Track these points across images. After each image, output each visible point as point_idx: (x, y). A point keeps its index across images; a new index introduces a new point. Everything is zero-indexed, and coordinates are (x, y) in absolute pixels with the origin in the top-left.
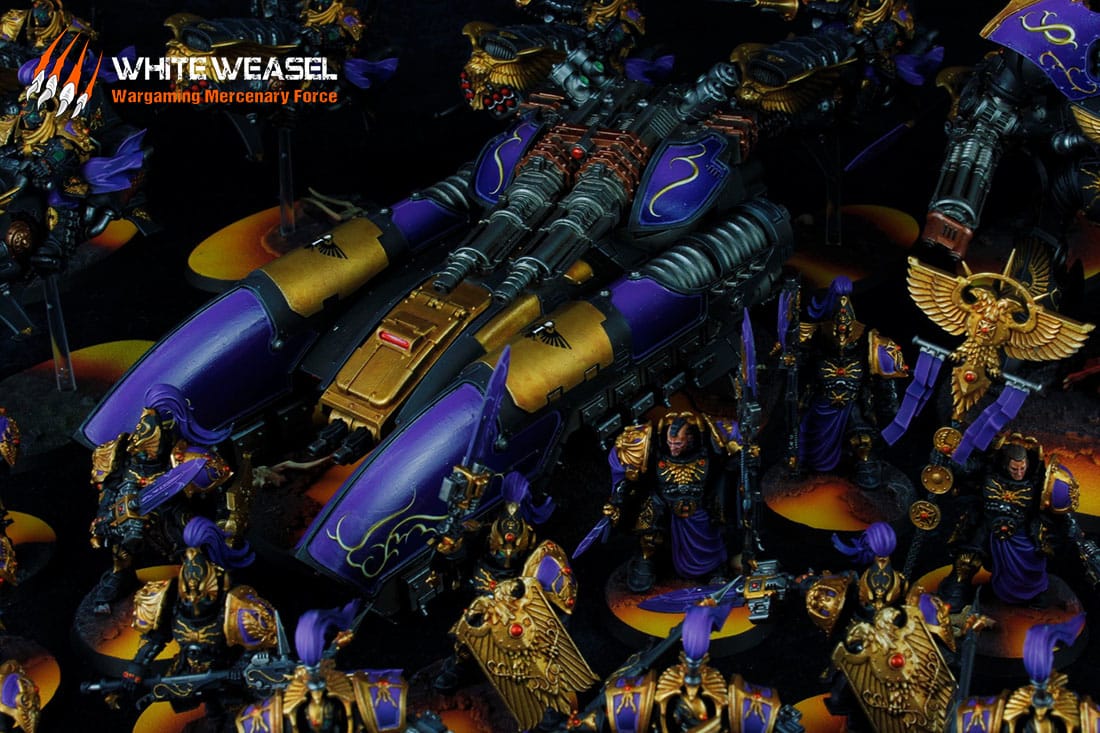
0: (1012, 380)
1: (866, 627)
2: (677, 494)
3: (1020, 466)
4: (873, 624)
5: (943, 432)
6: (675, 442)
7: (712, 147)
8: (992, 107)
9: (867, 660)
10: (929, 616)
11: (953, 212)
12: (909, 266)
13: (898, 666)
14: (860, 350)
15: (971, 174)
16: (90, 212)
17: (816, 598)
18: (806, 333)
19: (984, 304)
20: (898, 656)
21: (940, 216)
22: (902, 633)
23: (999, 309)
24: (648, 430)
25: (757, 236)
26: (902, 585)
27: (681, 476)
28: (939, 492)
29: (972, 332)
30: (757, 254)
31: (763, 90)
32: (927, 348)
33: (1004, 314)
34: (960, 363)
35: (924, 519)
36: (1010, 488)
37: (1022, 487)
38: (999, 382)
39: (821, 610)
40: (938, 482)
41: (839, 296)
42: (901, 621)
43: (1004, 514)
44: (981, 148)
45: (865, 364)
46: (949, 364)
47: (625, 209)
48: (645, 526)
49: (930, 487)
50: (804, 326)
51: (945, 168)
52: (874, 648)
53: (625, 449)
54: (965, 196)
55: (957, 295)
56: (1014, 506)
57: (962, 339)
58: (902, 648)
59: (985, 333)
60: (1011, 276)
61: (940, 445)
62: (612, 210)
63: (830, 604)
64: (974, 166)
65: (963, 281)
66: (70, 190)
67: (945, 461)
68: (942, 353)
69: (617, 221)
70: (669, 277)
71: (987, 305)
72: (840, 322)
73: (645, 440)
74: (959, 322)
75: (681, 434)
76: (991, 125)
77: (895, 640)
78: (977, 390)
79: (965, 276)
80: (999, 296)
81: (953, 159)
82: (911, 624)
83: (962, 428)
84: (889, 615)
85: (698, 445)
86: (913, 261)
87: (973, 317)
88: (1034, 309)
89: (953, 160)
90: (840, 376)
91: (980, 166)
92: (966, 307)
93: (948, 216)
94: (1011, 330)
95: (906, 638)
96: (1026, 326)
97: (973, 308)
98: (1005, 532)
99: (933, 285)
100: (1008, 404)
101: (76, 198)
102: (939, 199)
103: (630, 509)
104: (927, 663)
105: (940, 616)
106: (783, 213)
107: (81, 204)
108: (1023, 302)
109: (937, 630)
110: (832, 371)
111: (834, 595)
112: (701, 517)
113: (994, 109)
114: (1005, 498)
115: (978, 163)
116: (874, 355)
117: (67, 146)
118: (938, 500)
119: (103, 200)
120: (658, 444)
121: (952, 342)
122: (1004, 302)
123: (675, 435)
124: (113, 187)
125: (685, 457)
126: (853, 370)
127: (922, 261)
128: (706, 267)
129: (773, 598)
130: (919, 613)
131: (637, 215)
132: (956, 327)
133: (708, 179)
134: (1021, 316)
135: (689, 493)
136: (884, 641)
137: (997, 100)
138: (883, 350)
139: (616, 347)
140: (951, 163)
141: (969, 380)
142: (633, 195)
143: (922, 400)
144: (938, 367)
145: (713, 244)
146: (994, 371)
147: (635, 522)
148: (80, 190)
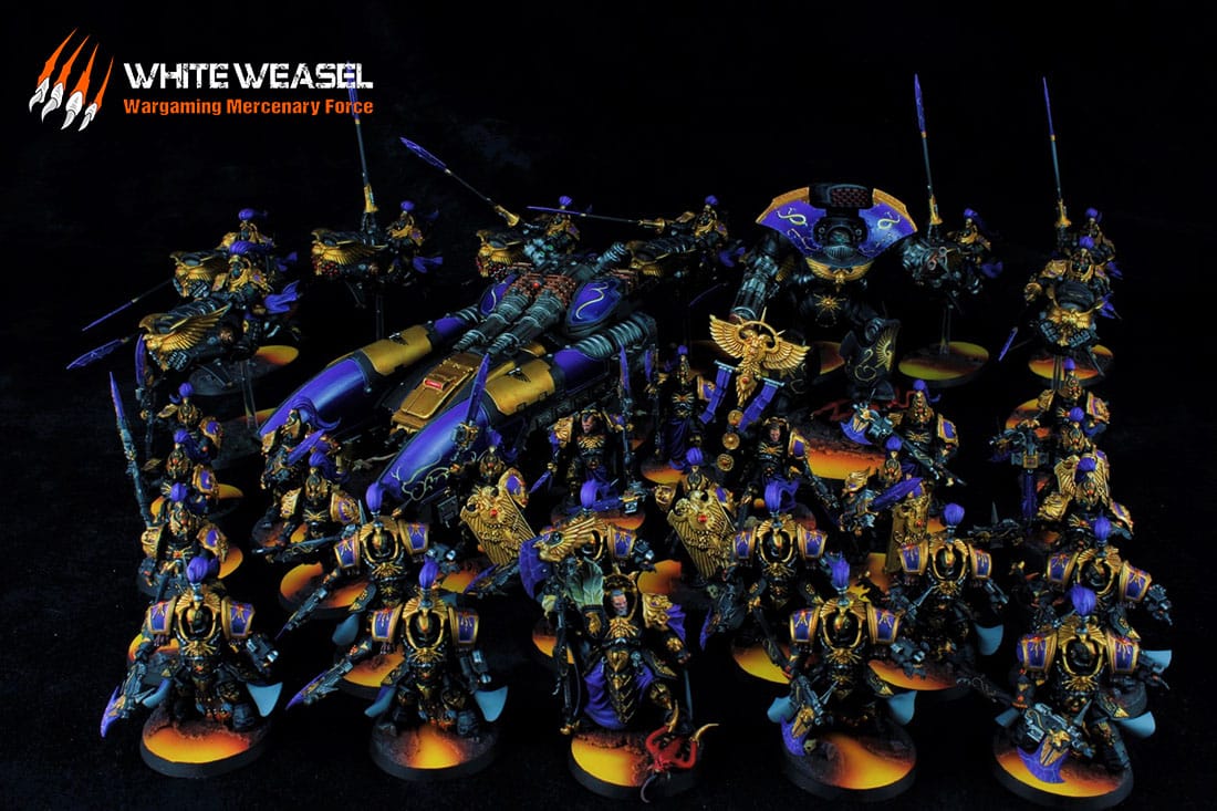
0: (769, 381)
1: (685, 500)
2: (588, 455)
3: (776, 433)
4: (689, 499)
5: (733, 413)
6: (586, 425)
7: (612, 285)
8: (764, 261)
9: (686, 520)
10: (722, 498)
11: (743, 314)
12: (711, 320)
13: (703, 522)
14: (693, 387)
15: (753, 296)
16: (267, 325)
17: (661, 493)
18: (663, 378)
19: (751, 339)
20: (703, 516)
21: (736, 316)
22: (706, 505)
23: (759, 341)
24: (572, 419)
25: (637, 331)
26: (707, 484)
27: (590, 444)
28: (732, 448)
29: (745, 355)
30: (637, 341)
31: (643, 264)
32: (723, 366)
33: (762, 344)
34: (740, 374)
35: (725, 465)
36: (772, 445)
37: (777, 445)
38: (761, 384)
39: (663, 500)
40: (732, 443)
41: (680, 356)
42: (705, 498)
43: (768, 461)
44: (759, 282)
45: (696, 395)
46: (735, 374)
47: (563, 315)
48: (571, 475)
49: (727, 446)
50: (661, 375)
51: (739, 292)
52: (690, 512)
53: (558, 430)
55: (737, 335)
56: (774, 456)
57: (741, 359)
58: (705, 512)
59: (753, 354)
60: (766, 322)
61: (731, 421)
62: (555, 312)
63: (667, 496)
64: (755, 292)
65: (739, 327)
66: (256, 311)
67: (735, 430)
68: (731, 369)
69: (558, 320)
70: (587, 349)
71: (753, 339)
72: (681, 371)
73: (570, 425)
74: (739, 350)
75: (589, 420)
76: (765, 271)
77: (702, 508)
78: (749, 389)
79: (740, 324)
80: (759, 333)
81: (744, 288)
82: (711, 500)
83: (743, 411)
84: (698, 494)
85: (599, 428)
86: (713, 317)
87: (746, 347)
88: (777, 340)
90: (682, 401)
91: (758, 291)
92: (742, 341)
93: (741, 316)
94: (766, 352)
95: (708, 507)
96: (775, 349)
97: (746, 341)
98: (769, 472)
99: (724, 330)
100: (767, 395)
101: (259, 316)
102: (737, 306)
103: (563, 466)
104: (719, 522)
105: (727, 498)
106: (651, 321)
107: (263, 319)
108: (772, 336)
109: (725, 505)
110: (677, 399)
111: (670, 490)
112: (602, 470)
113: (765, 262)
114: (767, 451)
116: (700, 389)
117: (255, 287)
118: (732, 453)
119: (274, 318)
120: (577, 428)
121: (735, 362)
122: (762, 337)
123: (586, 421)
124: (280, 310)
125: (593, 433)
126: (689, 398)
127: (718, 318)
128: (608, 346)
129: (639, 501)
130: (715, 495)
131: (569, 318)
132: (737, 353)
133: (609, 299)
134: (771, 345)
135: (595, 454)
136: (696, 508)
137: (767, 257)
138: (705, 386)
139: (556, 385)
140: (743, 290)
141: (745, 382)
142: (567, 307)
143: (721, 397)
144: (728, 376)
145: (612, 334)
146: (758, 376)
147: (566, 473)
148: (261, 311)
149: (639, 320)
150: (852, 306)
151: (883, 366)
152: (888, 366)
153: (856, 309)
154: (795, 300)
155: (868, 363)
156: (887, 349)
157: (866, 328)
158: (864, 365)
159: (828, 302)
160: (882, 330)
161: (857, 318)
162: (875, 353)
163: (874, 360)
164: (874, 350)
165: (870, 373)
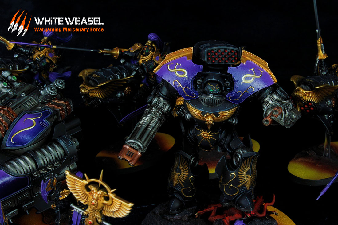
8: (159, 101)
11: (133, 145)
19: (93, 192)
21: (128, 147)
23: (98, 195)
25: (59, 152)
29: (90, 204)
31: (89, 88)
32: (76, 209)
33: (100, 197)
34: (87, 216)
44: (153, 118)
46: (84, 217)
51: (136, 126)
54: (140, 138)
55: (83, 188)
57: (87, 206)
59: (94, 204)
60: (102, 181)
64: (148, 126)
65: (85, 182)
68: (81, 212)
70: (12, 169)
71: (94, 193)
74: (86, 199)
76: (159, 109)
79: (86, 180)
80: (98, 189)
86: (67, 173)
87: (89, 198)
88: (111, 195)
89: (141, 123)
91: (151, 126)
93: (131, 147)
94: (104, 204)
96: (109, 202)
97: (89, 194)
99: (75, 183)
102: (130, 139)
108: (107, 192)
113: (160, 102)
115: (150, 124)
121: (84, 207)
122: (100, 192)
128: (31, 165)
132: (85, 201)
134: (107, 199)
137: (161, 99)
140: (140, 124)
141: (90, 224)
144: (80, 217)
145: (37, 156)
146: (99, 220)
149: (62, 143)
150: (226, 137)
151: (244, 186)
152: (248, 186)
153: (228, 139)
154: (183, 130)
155: (232, 183)
156: (247, 174)
157: (234, 155)
158: (230, 184)
159: (205, 134)
160: (244, 159)
161: (228, 145)
162: (237, 176)
163: (237, 181)
164: (237, 174)
165: (234, 190)
